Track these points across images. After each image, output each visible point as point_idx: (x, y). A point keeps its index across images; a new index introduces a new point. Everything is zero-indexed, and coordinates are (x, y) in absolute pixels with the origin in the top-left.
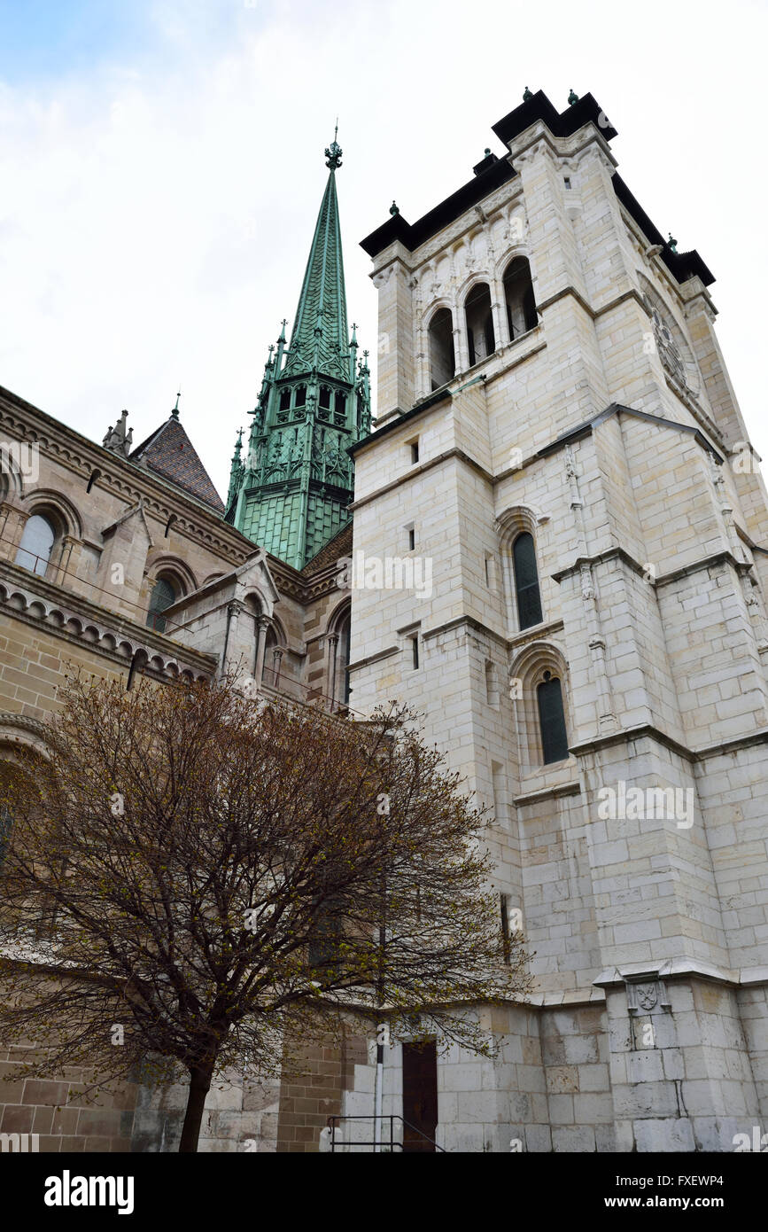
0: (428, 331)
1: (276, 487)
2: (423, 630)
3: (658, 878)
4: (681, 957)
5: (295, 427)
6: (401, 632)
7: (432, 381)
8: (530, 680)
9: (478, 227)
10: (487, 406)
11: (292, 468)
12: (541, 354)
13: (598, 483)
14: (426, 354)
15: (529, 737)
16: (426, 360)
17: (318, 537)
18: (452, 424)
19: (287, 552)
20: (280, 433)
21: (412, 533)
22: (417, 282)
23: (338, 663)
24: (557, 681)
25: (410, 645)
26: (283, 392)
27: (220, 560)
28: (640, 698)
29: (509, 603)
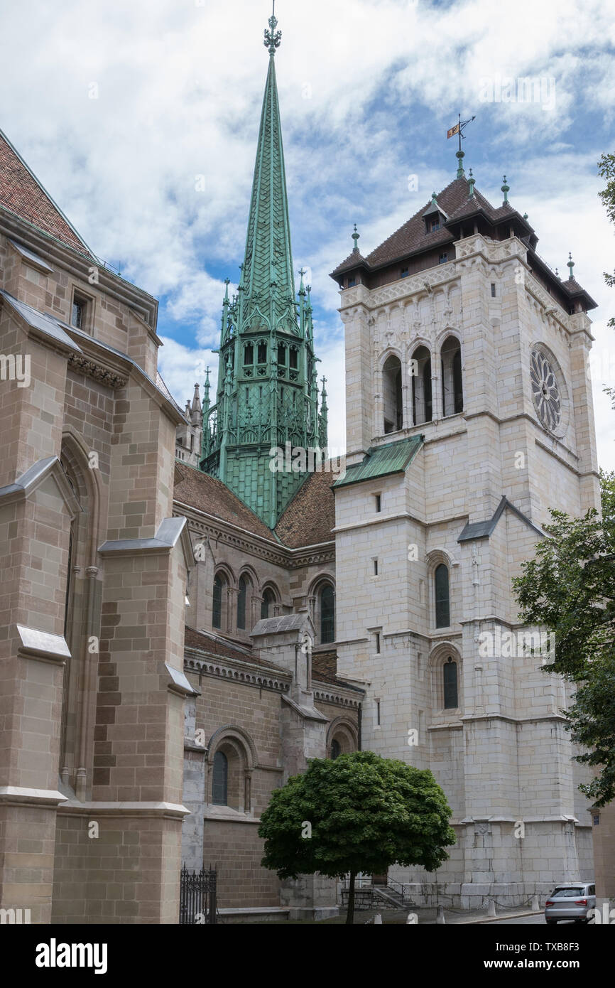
0: (383, 372)
1: (251, 448)
2: (384, 632)
3: (493, 782)
4: (498, 815)
5: (260, 384)
6: (369, 630)
7: (385, 418)
8: (440, 660)
9: (424, 294)
10: (425, 463)
11: (262, 432)
12: (463, 436)
13: (488, 573)
14: (381, 395)
15: (438, 694)
16: (381, 400)
17: (285, 493)
18: (403, 493)
19: (263, 506)
20: (247, 389)
21: (376, 562)
22: (374, 320)
23: (316, 617)
24: (455, 663)
25: (374, 638)
26: (247, 345)
27: (244, 554)
28: (496, 700)
29: (431, 610)
